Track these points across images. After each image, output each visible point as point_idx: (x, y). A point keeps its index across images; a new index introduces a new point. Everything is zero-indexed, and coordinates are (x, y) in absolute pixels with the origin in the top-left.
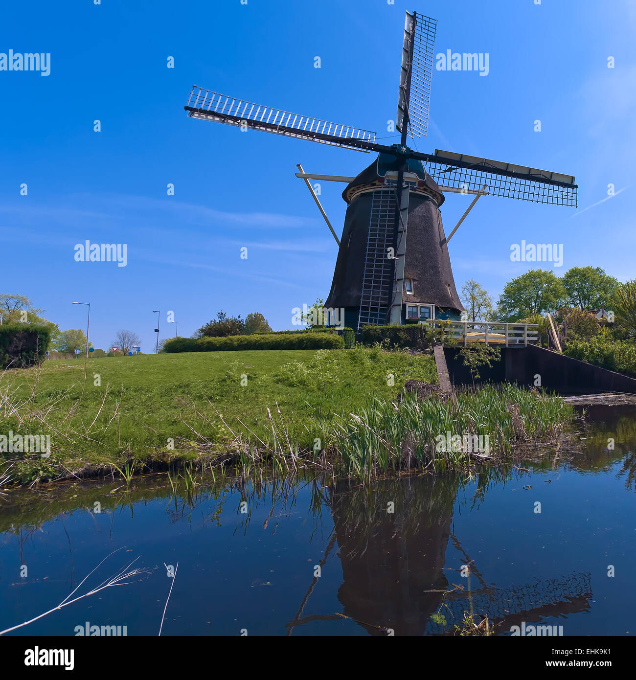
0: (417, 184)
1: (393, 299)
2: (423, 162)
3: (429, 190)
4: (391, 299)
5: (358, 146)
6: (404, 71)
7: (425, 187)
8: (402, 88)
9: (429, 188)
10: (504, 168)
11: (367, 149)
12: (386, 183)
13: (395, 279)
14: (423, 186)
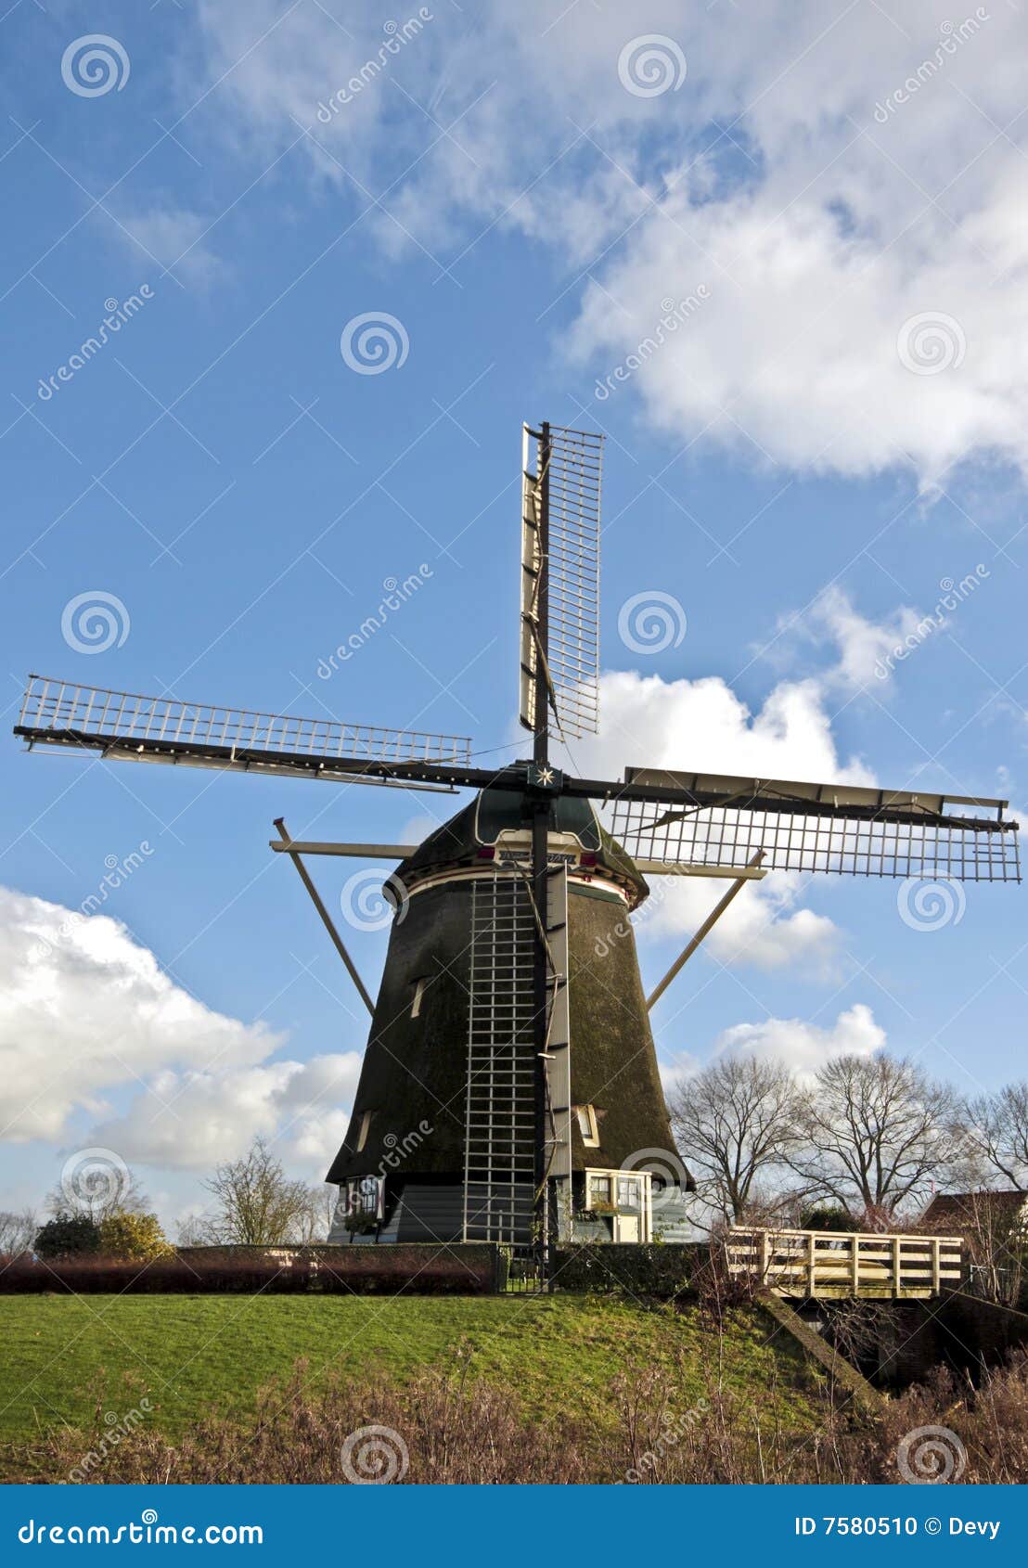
0: (578, 860)
1: (547, 1160)
2: (595, 803)
3: (610, 874)
4: (543, 1161)
5: (431, 779)
6: (528, 575)
7: (599, 867)
8: (528, 620)
9: (608, 867)
10: (810, 796)
11: (452, 784)
12: (497, 860)
13: (547, 1108)
14: (593, 865)
